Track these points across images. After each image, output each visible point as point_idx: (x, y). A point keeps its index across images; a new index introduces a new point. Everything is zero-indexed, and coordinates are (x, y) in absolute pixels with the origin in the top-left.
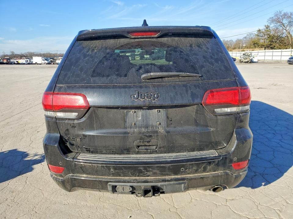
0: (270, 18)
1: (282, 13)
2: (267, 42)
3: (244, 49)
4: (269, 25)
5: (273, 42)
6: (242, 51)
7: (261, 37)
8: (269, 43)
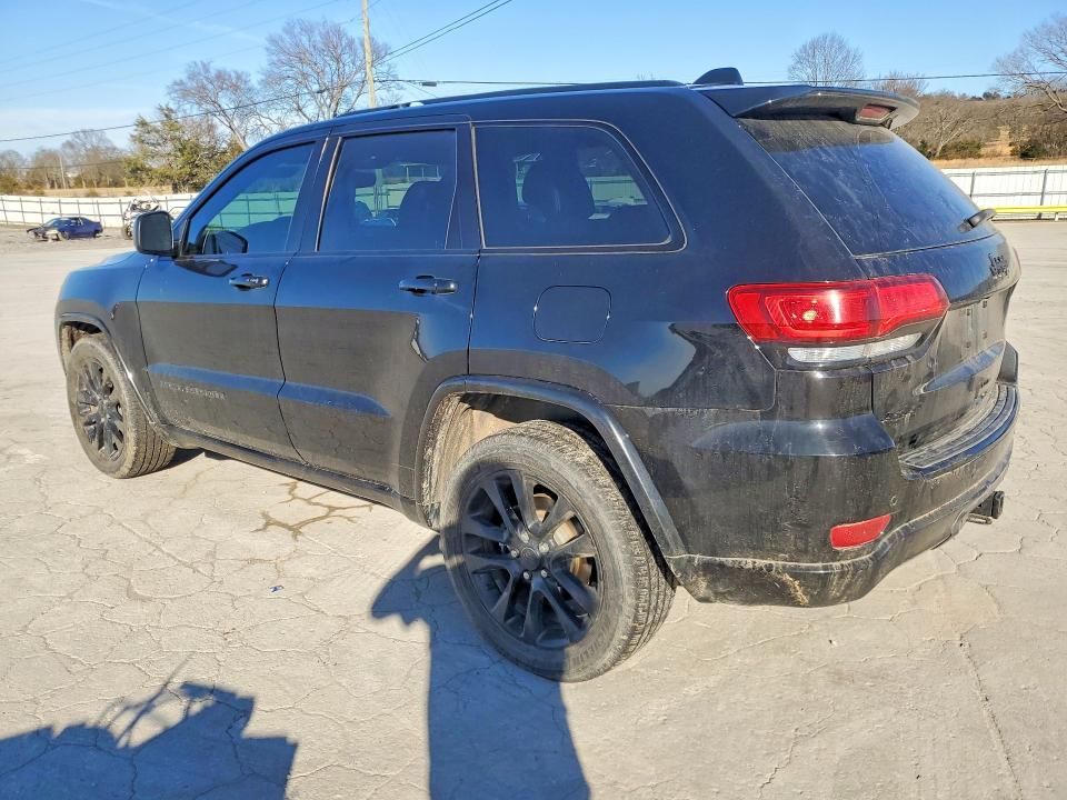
0: (175, 83)
1: (213, 73)
2: (178, 166)
3: (97, 190)
4: (172, 106)
5: (197, 166)
6: (88, 196)
7: (153, 144)
8: (187, 169)
